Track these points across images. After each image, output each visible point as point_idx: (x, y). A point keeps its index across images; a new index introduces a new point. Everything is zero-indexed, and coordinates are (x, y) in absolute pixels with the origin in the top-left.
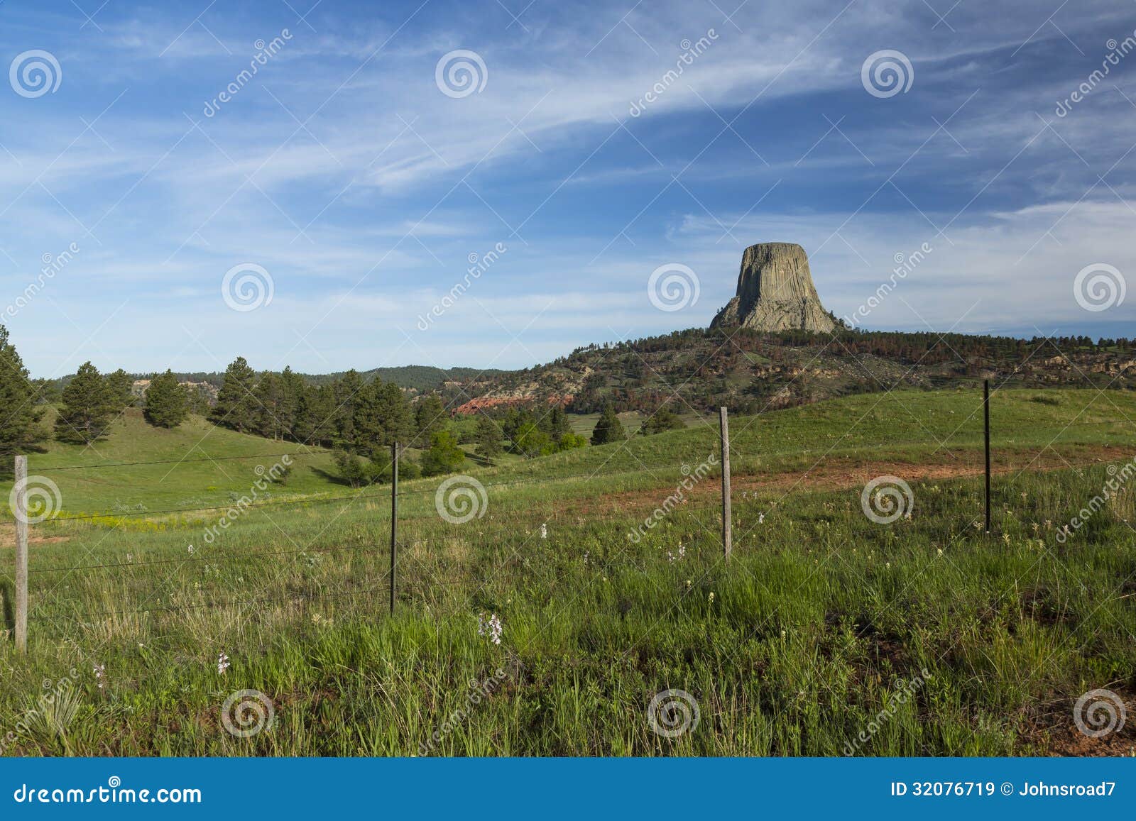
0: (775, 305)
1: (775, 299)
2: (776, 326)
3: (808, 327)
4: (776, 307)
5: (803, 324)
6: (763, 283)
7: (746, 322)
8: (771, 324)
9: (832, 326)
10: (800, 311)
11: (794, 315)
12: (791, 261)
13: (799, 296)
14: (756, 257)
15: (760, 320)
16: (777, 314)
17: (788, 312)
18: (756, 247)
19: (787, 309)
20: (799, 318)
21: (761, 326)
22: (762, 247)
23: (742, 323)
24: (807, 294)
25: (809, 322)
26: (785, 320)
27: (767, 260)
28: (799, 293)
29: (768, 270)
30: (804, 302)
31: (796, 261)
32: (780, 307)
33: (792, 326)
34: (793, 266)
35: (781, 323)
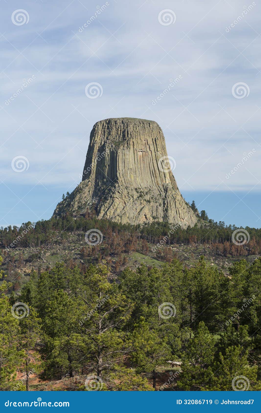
0: (135, 193)
1: (135, 186)
2: (137, 218)
3: (171, 221)
4: (136, 195)
5: (165, 217)
6: (120, 165)
7: (102, 213)
8: (132, 215)
9: (195, 220)
10: (161, 201)
11: (155, 205)
12: (150, 142)
13: (160, 182)
14: (109, 134)
15: (118, 211)
16: (138, 203)
17: (149, 202)
18: (109, 122)
19: (147, 197)
20: (161, 209)
21: (121, 217)
22: (116, 122)
23: (98, 213)
24: (168, 181)
25: (172, 213)
26: (146, 210)
27: (124, 139)
28: (159, 179)
29: (126, 152)
30: (166, 190)
31: (155, 141)
32: (141, 196)
33: (154, 218)
34: (152, 147)
35: (142, 214)
